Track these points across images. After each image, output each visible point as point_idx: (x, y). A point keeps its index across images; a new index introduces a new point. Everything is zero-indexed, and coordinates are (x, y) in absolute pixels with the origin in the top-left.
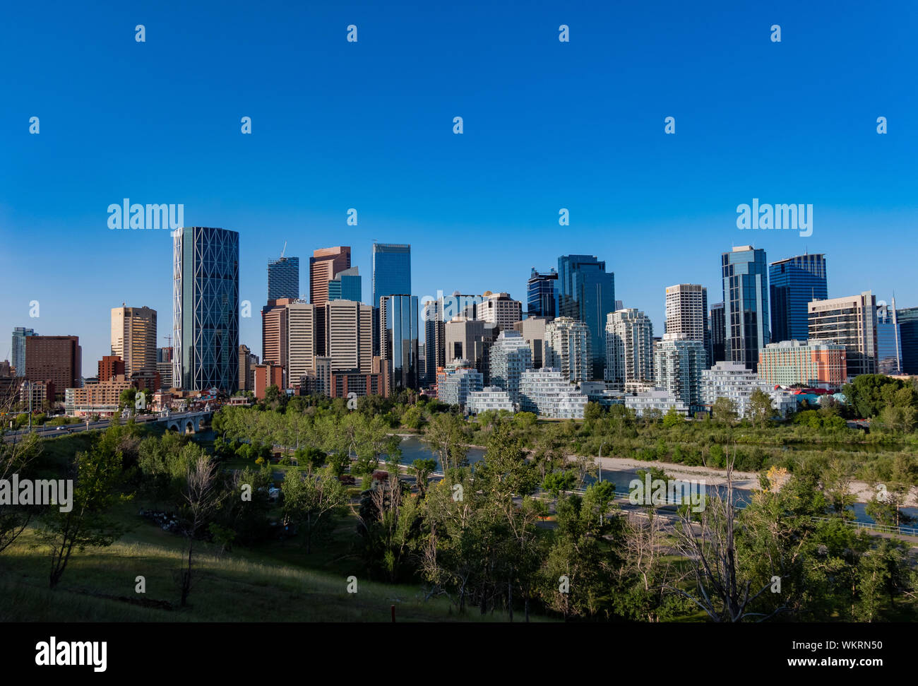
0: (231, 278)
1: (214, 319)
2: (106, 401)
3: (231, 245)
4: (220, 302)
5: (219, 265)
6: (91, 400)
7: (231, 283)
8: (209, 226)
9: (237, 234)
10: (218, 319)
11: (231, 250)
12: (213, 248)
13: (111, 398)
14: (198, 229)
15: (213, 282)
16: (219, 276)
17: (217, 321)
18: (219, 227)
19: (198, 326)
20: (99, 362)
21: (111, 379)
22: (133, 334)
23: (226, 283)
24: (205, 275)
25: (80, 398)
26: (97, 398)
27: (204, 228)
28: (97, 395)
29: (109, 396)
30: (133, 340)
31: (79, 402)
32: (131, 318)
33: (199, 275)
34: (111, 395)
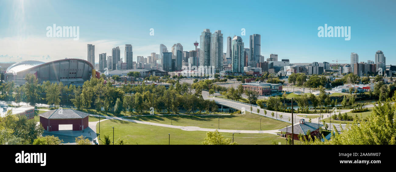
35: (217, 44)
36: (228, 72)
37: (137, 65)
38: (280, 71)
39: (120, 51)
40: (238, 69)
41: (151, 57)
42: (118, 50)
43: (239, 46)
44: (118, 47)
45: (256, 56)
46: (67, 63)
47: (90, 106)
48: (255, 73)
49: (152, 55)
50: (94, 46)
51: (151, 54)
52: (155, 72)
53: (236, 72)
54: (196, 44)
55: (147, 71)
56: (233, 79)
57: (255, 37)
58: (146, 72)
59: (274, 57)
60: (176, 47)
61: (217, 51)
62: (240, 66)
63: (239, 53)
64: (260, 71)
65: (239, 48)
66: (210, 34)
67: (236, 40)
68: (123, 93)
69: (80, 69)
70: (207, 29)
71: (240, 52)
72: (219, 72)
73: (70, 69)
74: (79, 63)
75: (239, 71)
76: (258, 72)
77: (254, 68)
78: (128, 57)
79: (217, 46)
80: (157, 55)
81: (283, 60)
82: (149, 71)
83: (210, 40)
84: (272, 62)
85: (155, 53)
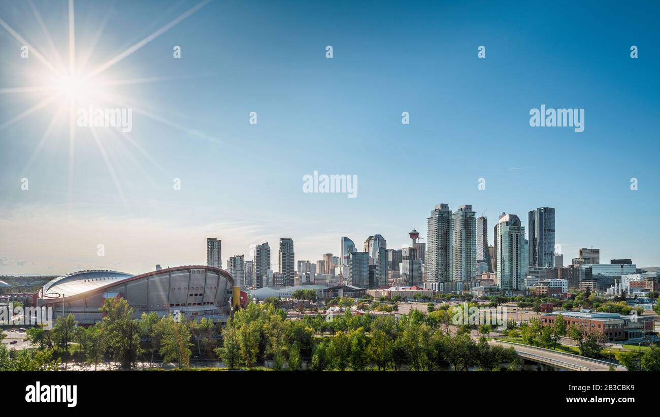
35: (464, 232)
36: (491, 289)
37: (301, 277)
38: (614, 285)
39: (269, 251)
40: (511, 282)
41: (324, 261)
42: (266, 249)
43: (514, 235)
44: (267, 244)
45: (545, 254)
46: (186, 274)
47: (256, 361)
48: (552, 290)
49: (326, 257)
50: (220, 241)
51: (324, 256)
52: (342, 290)
53: (507, 290)
54: (414, 235)
55: (326, 288)
56: (507, 304)
57: (541, 214)
58: (325, 291)
59: (590, 255)
60: (373, 242)
61: (464, 246)
62: (517, 275)
63: (514, 250)
64: (563, 287)
65: (514, 238)
66: (449, 213)
67: (507, 223)
68: (311, 332)
69: (210, 287)
70: (442, 204)
71: (517, 247)
72: (469, 290)
73: (191, 286)
74: (208, 274)
75: (515, 287)
76: (559, 290)
77: (549, 280)
78: (285, 263)
79: (464, 237)
80: (335, 257)
81: (614, 262)
82: (331, 289)
83: (449, 226)
84: (587, 266)
85: (332, 254)
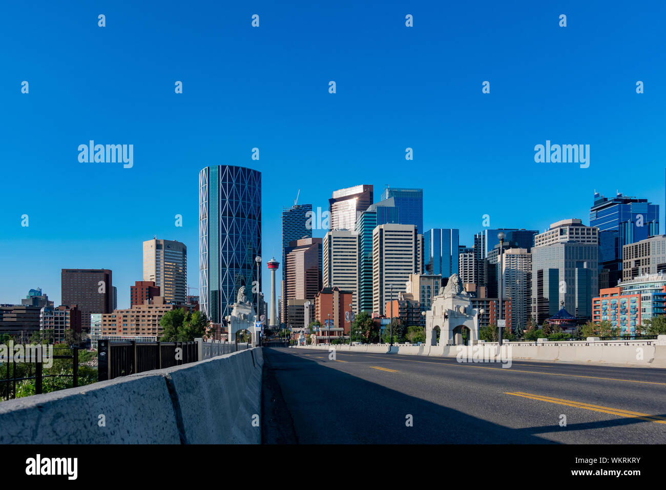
0: (254, 218)
1: (239, 258)
2: (140, 331)
3: (254, 184)
4: (245, 241)
5: (244, 204)
6: (122, 329)
7: (254, 223)
8: (234, 164)
9: (259, 174)
10: (243, 258)
11: (254, 189)
12: (237, 186)
13: (146, 327)
14: (224, 167)
15: (238, 220)
16: (243, 216)
17: (242, 261)
18: (244, 166)
19: (224, 266)
20: (132, 288)
21: (146, 302)
22: (165, 268)
23: (250, 222)
24: (230, 215)
25: (107, 327)
26: (129, 327)
27: (229, 167)
28: (129, 322)
29: (144, 324)
30: (165, 274)
31: (108, 331)
32: (162, 251)
33: (224, 214)
34: (146, 323)
